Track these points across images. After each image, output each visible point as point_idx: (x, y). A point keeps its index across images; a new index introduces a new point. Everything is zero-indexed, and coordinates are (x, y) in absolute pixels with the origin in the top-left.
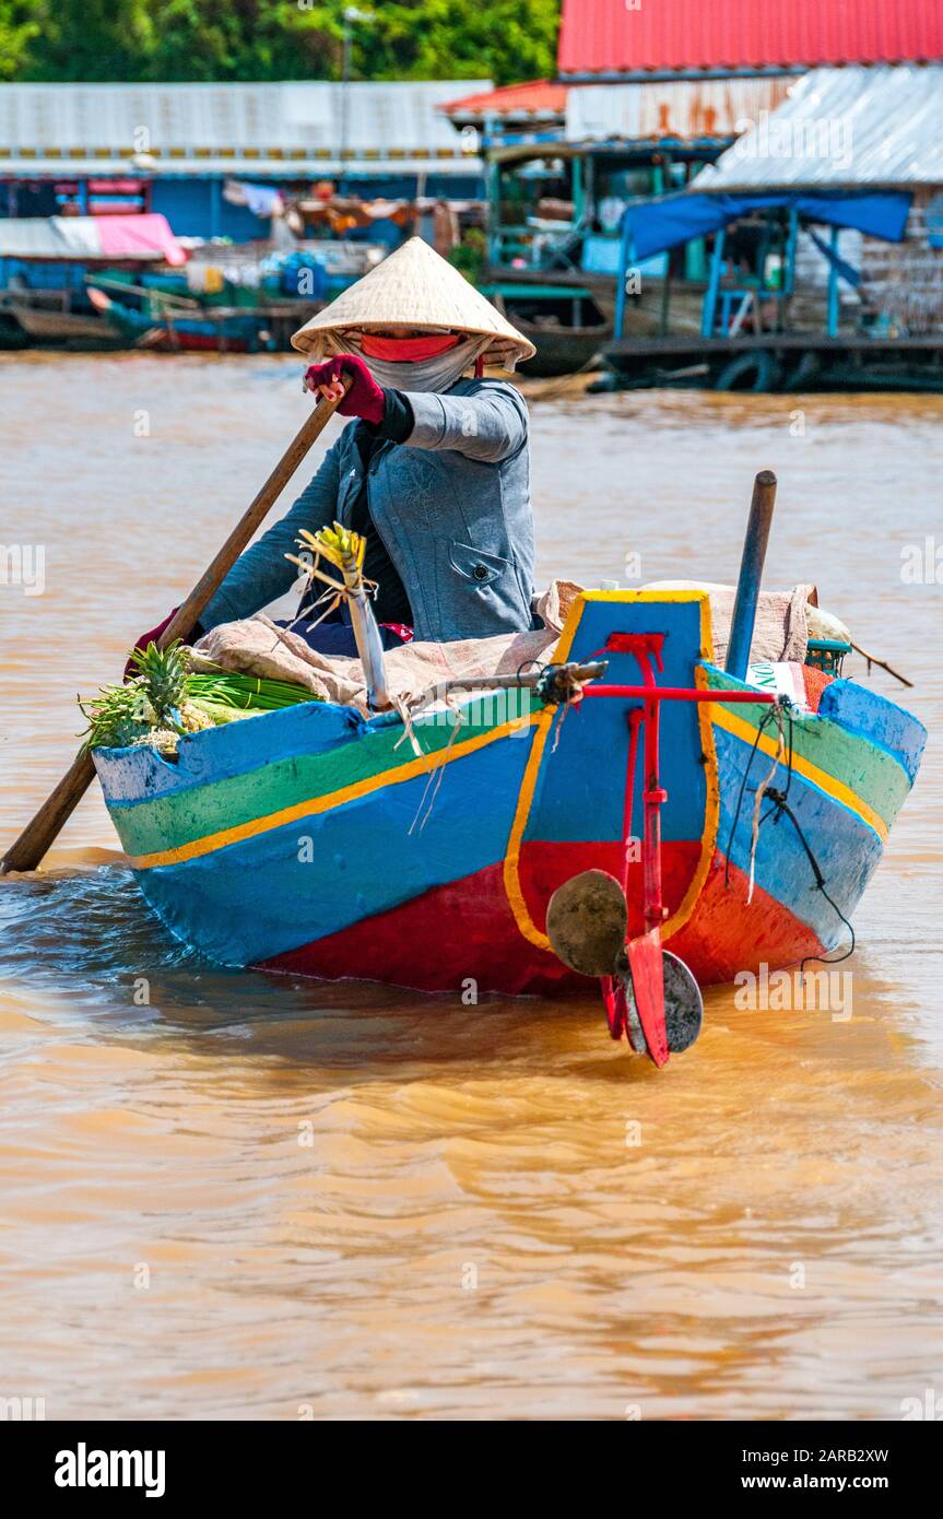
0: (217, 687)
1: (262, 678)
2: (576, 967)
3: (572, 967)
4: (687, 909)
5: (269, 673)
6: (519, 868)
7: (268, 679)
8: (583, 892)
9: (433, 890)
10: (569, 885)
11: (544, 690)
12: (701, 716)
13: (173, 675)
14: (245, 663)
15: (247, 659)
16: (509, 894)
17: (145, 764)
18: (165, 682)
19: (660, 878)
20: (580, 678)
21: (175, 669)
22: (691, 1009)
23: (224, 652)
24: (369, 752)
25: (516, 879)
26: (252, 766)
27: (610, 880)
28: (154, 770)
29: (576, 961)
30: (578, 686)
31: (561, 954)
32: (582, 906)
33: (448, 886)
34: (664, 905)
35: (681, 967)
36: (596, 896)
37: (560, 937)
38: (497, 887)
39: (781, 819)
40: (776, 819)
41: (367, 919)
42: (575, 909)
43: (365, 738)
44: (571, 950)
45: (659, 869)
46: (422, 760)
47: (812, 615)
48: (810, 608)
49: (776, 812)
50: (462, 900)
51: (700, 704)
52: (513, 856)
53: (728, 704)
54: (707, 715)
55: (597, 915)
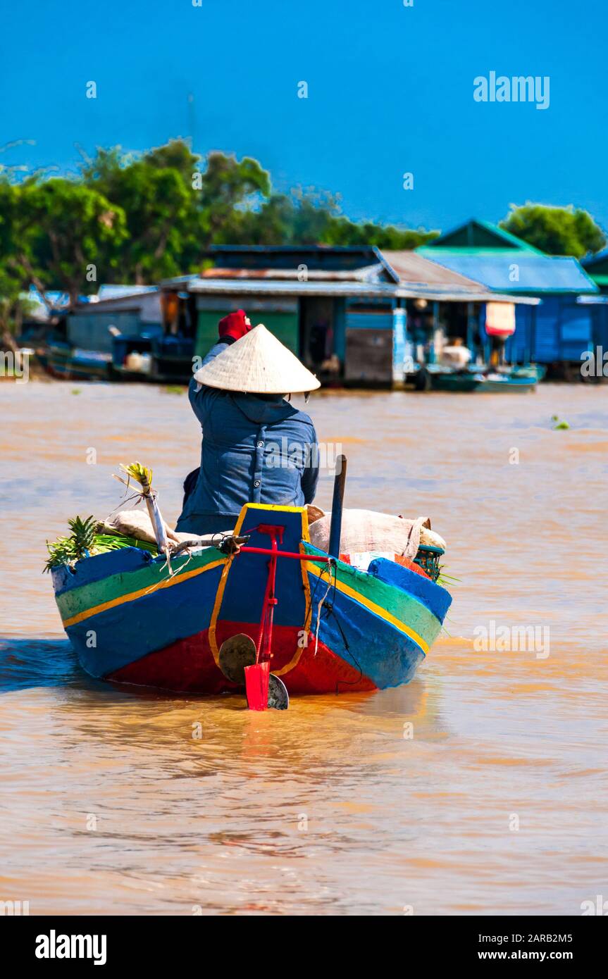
0: (115, 542)
1: (139, 540)
2: (231, 679)
3: (229, 679)
4: (296, 659)
5: (142, 537)
6: (216, 633)
7: (142, 540)
8: (236, 644)
9: (179, 641)
10: (230, 640)
11: (222, 547)
12: (302, 567)
13: (88, 533)
14: (131, 531)
15: (132, 529)
16: (211, 645)
17: (63, 574)
18: (84, 536)
19: (271, 639)
20: (239, 543)
21: (89, 530)
22: (283, 703)
23: (121, 525)
24: (153, 572)
25: (214, 638)
26: (105, 576)
27: (249, 639)
28: (66, 577)
29: (232, 676)
30: (238, 547)
31: (224, 672)
32: (236, 651)
33: (186, 639)
34: (272, 653)
35: (281, 683)
36: (242, 647)
37: (225, 664)
38: (206, 642)
39: (329, 617)
40: (327, 617)
41: (150, 654)
42: (232, 651)
43: (151, 566)
44: (230, 671)
45: (271, 635)
46: (174, 576)
47: (424, 533)
48: (424, 529)
49: (327, 614)
50: (191, 647)
51: (302, 561)
52: (213, 627)
53: (316, 562)
54: (304, 566)
55: (242, 655)
